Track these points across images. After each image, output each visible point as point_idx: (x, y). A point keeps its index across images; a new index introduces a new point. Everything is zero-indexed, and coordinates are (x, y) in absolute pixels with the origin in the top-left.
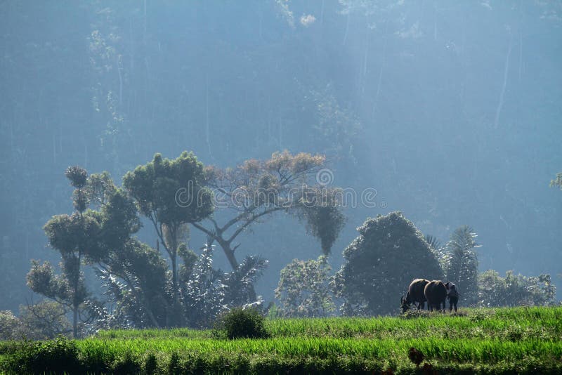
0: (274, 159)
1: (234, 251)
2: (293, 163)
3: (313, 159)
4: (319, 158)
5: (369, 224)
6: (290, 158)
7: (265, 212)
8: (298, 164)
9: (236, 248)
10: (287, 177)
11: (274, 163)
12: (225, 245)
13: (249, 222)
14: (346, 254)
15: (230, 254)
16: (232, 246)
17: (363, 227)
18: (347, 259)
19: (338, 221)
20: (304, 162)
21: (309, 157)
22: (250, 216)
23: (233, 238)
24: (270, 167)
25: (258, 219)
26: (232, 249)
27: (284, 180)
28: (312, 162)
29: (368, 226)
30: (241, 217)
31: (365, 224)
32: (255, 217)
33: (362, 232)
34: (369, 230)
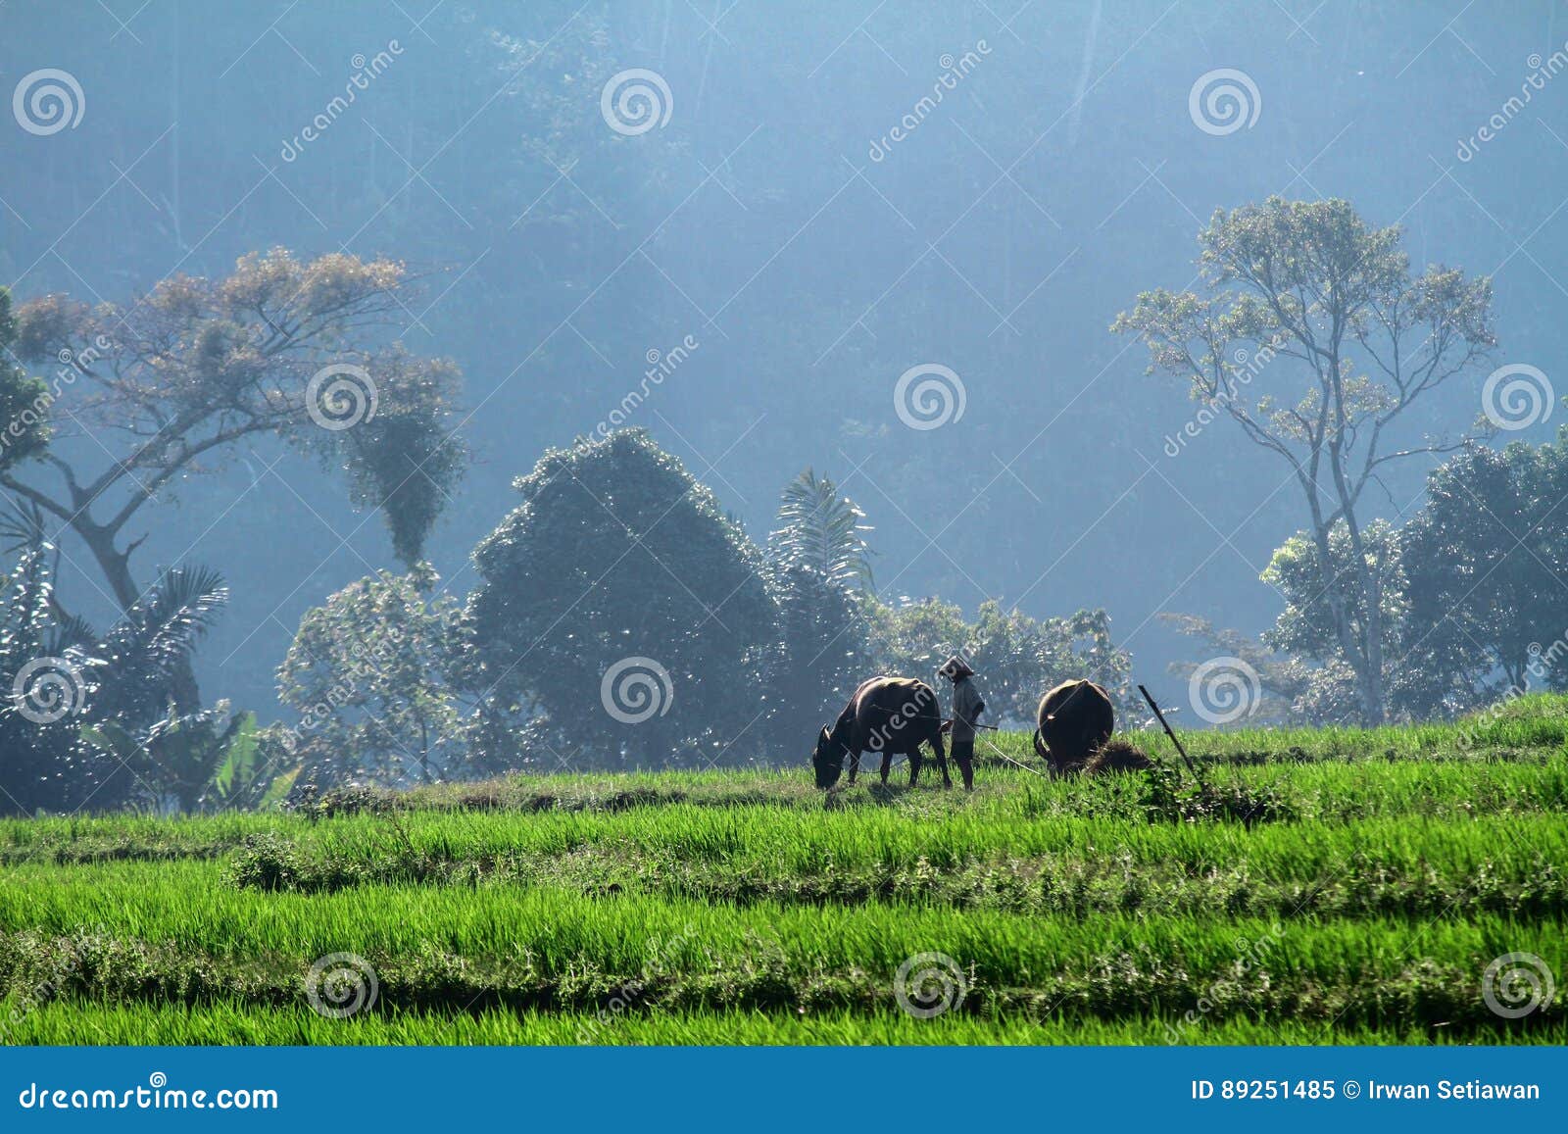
0: (245, 271)
1: (125, 558)
2: (306, 286)
3: (366, 271)
4: (385, 270)
5: (552, 467)
6: (295, 269)
7: (220, 439)
8: (319, 290)
9: (132, 547)
10: (289, 329)
11: (243, 287)
12: (99, 538)
13: (169, 471)
14: (480, 557)
15: (116, 569)
16: (120, 542)
17: (531, 478)
18: (484, 573)
19: (442, 463)
20: (337, 284)
21: (354, 267)
22: (172, 452)
23: (124, 516)
24: (233, 298)
25: (195, 462)
26: (123, 552)
27: (281, 336)
28: (365, 279)
29: (548, 473)
30: (141, 456)
31: (538, 468)
32: (187, 455)
33: (528, 491)
34: (549, 487)
